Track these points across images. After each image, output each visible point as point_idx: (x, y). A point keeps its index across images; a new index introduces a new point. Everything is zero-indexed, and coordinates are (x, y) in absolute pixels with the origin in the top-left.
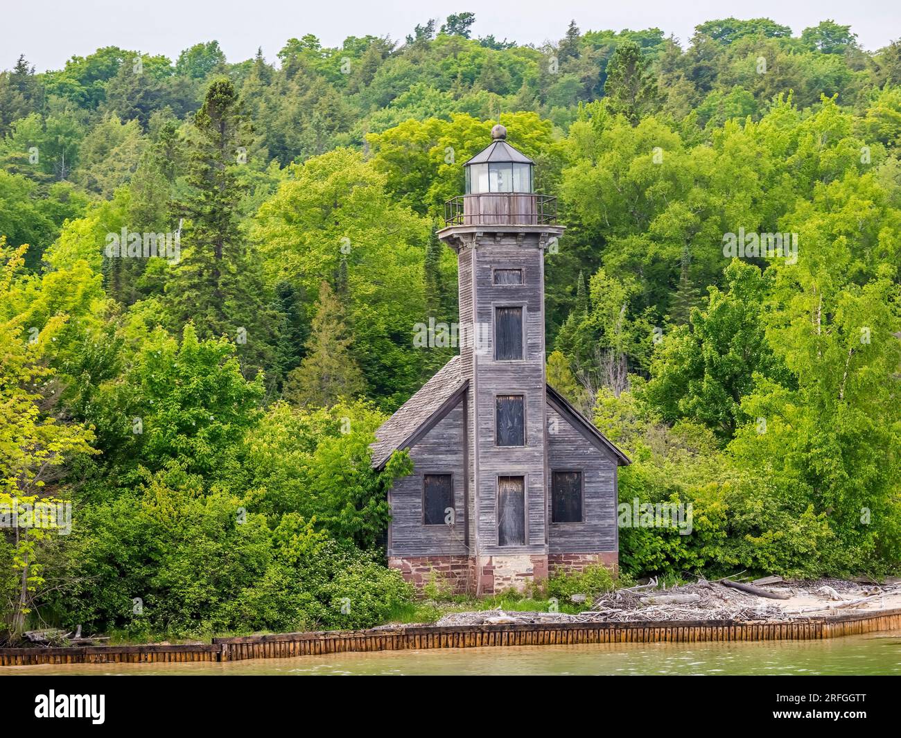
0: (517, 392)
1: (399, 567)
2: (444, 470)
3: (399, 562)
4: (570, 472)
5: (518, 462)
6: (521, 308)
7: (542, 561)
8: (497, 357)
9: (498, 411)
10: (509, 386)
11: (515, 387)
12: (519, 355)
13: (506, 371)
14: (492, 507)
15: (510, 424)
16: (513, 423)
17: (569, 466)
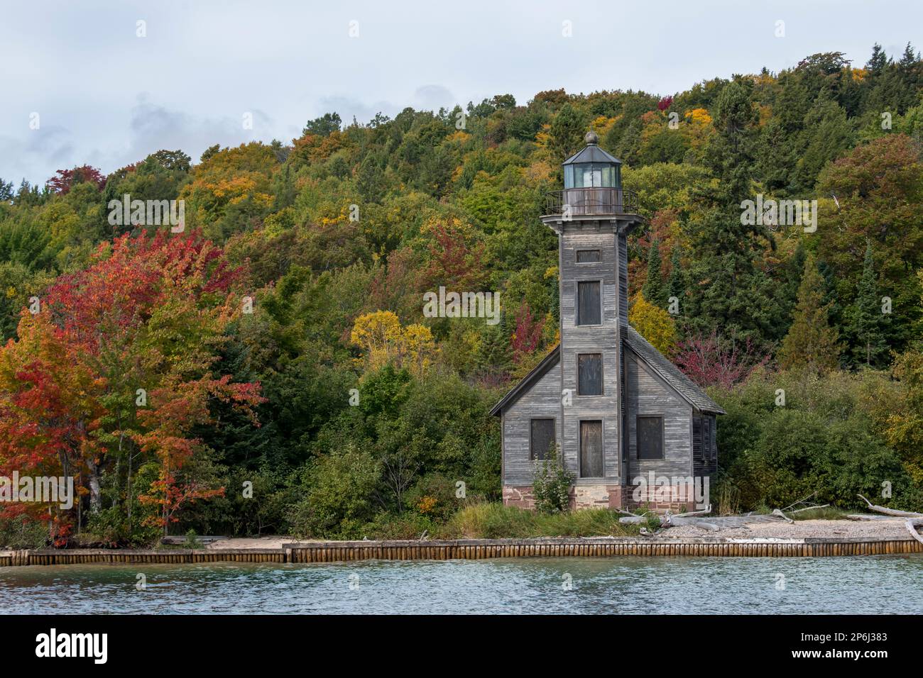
0: (595, 351)
1: (510, 494)
2: (547, 415)
3: (510, 490)
4: (652, 418)
5: (596, 408)
6: (599, 282)
7: (616, 491)
8: (578, 323)
9: (579, 368)
10: (589, 346)
11: (594, 347)
12: (598, 322)
13: (587, 334)
14: (574, 446)
15: (590, 378)
16: (592, 377)
17: (651, 412)
